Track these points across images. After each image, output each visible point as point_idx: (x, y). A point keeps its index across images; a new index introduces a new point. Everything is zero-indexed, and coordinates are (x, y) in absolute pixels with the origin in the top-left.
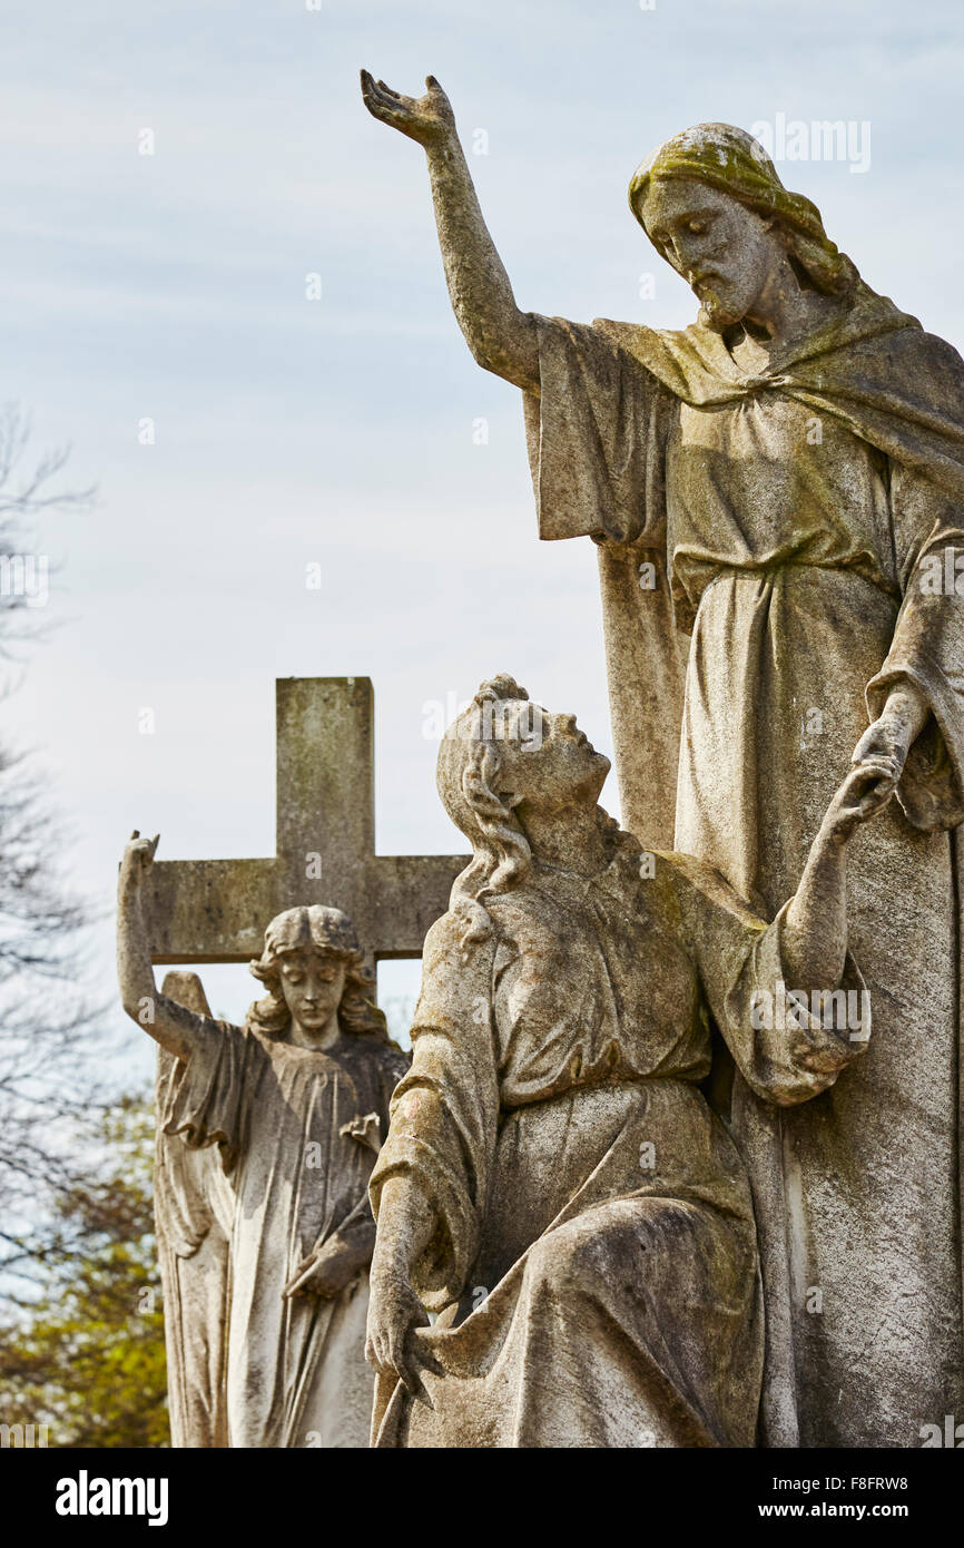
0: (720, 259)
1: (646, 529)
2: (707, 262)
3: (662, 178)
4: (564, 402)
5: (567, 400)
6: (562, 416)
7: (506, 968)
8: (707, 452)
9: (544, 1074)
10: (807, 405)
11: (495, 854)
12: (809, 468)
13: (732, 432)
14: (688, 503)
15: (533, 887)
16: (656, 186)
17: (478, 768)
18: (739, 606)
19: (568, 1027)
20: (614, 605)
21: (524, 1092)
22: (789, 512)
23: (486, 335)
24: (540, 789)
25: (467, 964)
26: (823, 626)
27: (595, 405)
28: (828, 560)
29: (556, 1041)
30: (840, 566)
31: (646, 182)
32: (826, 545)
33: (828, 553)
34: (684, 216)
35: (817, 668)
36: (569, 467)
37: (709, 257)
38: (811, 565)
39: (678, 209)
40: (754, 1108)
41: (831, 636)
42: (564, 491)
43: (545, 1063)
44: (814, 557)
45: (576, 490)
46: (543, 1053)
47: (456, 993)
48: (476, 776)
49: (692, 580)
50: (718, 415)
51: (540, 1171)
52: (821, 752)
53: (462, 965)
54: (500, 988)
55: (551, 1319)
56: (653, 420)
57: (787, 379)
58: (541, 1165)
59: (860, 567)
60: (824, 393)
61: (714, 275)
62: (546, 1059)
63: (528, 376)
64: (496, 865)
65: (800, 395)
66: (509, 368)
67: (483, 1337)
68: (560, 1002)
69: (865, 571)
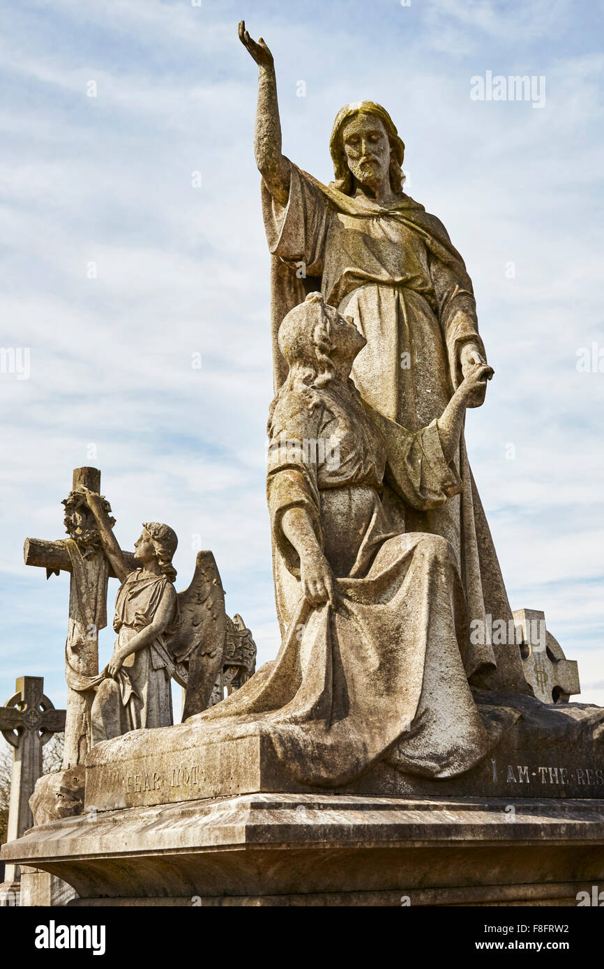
0: (379, 155)
1: (315, 262)
2: (373, 155)
3: (366, 113)
4: (298, 195)
5: (299, 195)
6: (297, 201)
7: (329, 422)
8: (360, 233)
9: (342, 474)
10: (406, 225)
11: (317, 371)
12: (410, 250)
13: (372, 229)
14: (351, 253)
15: (332, 389)
16: (361, 115)
17: (325, 327)
18: (382, 298)
19: (356, 455)
21: (331, 481)
22: (404, 265)
23: (273, 155)
24: (345, 344)
25: (311, 416)
26: (421, 313)
27: (308, 201)
28: (419, 288)
29: (350, 460)
30: (422, 293)
31: (357, 113)
32: (420, 282)
33: (420, 286)
34: (371, 132)
35: (421, 330)
36: (296, 224)
37: (375, 153)
38: (411, 289)
39: (370, 128)
41: (425, 319)
42: (291, 234)
43: (344, 469)
44: (414, 286)
45: (296, 235)
46: (345, 464)
47: (306, 429)
48: (325, 329)
49: (350, 285)
50: (364, 220)
52: (424, 365)
53: (309, 417)
54: (324, 431)
56: (325, 217)
57: (398, 213)
58: (339, 517)
59: (427, 296)
60: (413, 222)
61: (375, 161)
62: (345, 467)
63: (281, 181)
64: (316, 376)
65: (404, 221)
66: (275, 174)
68: (355, 442)
69: (430, 298)
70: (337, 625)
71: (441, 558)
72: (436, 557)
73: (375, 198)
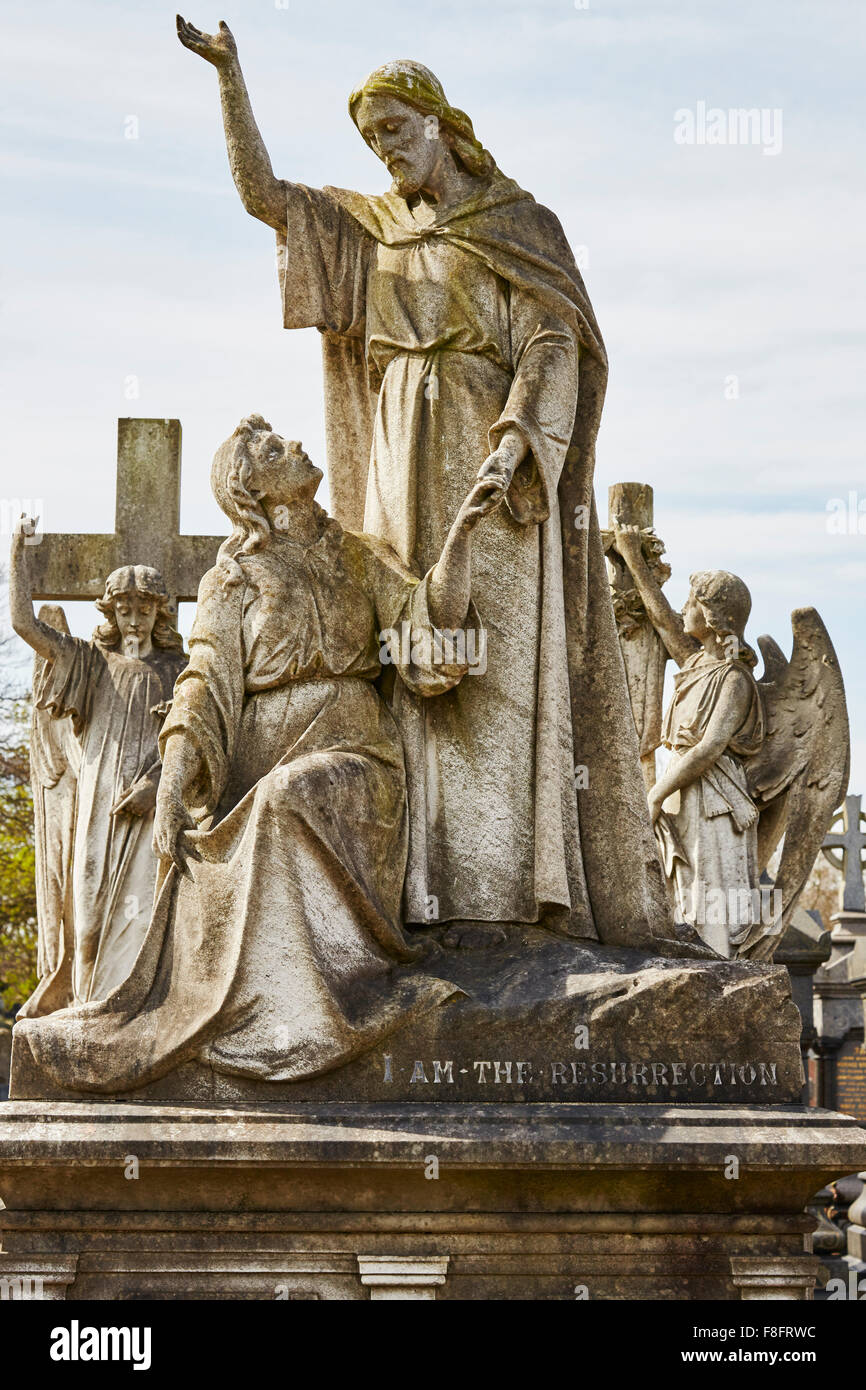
0: (406, 149)
1: (352, 324)
2: (397, 151)
3: (371, 95)
4: (302, 239)
5: (304, 238)
6: (301, 248)
7: (251, 603)
8: (393, 275)
9: (273, 672)
10: (459, 247)
11: (247, 529)
12: (458, 288)
13: (410, 263)
14: (380, 308)
15: (270, 552)
16: (366, 100)
17: (237, 474)
18: (410, 376)
19: (290, 642)
20: (331, 373)
21: (260, 683)
22: (445, 316)
23: (253, 193)
24: (277, 488)
25: (226, 599)
26: (463, 391)
27: (322, 242)
28: (469, 348)
29: (282, 651)
30: (476, 352)
31: (360, 97)
32: (467, 338)
33: (468, 344)
34: (384, 120)
35: (458, 418)
36: (304, 282)
37: (399, 148)
38: (457, 351)
39: (380, 115)
40: (407, 698)
41: (469, 397)
42: (300, 297)
43: (274, 664)
44: (459, 346)
45: (308, 297)
46: (273, 658)
47: (218, 618)
49: (381, 358)
50: (402, 252)
51: (269, 733)
52: (459, 471)
53: (223, 601)
54: (247, 616)
55: (271, 827)
56: (359, 253)
57: (447, 230)
58: (269, 730)
59: (488, 354)
60: (469, 240)
61: (402, 160)
62: (275, 662)
63: (279, 221)
64: (247, 537)
65: (455, 240)
66: (267, 216)
67: (227, 837)
68: (285, 626)
69: (492, 356)
70: (180, 891)
71: (274, 805)
72: (268, 803)
73: (435, 202)
